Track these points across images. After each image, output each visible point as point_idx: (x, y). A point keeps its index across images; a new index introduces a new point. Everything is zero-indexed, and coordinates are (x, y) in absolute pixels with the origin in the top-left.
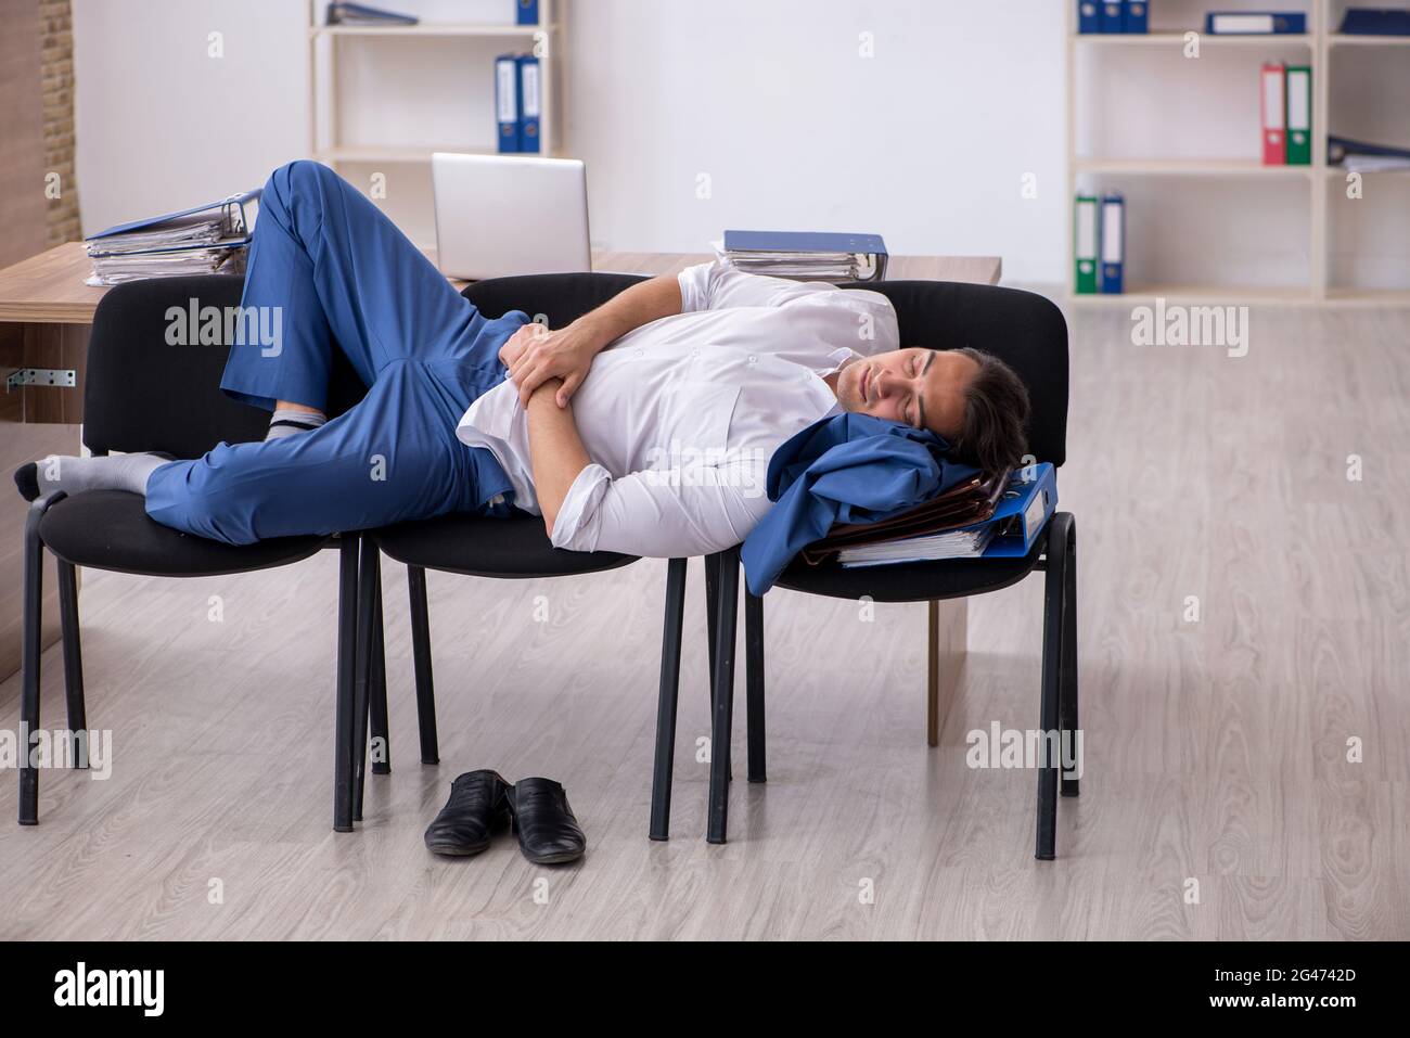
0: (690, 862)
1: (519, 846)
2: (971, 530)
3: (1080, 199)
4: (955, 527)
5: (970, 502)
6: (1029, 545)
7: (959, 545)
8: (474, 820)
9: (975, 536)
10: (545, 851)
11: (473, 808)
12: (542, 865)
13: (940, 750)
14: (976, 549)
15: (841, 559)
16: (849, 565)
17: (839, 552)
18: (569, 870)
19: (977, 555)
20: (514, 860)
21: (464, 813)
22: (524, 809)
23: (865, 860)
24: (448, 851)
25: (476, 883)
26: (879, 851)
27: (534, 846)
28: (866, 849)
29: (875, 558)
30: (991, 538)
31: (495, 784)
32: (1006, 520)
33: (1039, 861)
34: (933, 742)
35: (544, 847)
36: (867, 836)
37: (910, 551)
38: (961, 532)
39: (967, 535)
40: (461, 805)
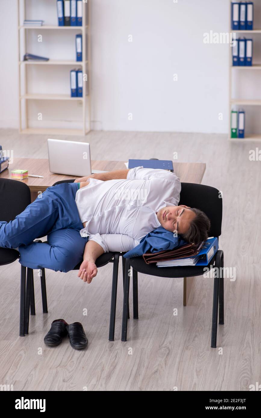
0: (117, 348)
1: (69, 343)
2: (192, 258)
3: (233, 112)
4: (188, 257)
5: (191, 250)
6: (208, 262)
7: (189, 262)
8: (57, 335)
9: (194, 260)
10: (77, 346)
11: (57, 332)
13: (187, 307)
14: (194, 263)
15: (157, 265)
16: (159, 267)
18: (83, 350)
19: (194, 265)
20: (68, 347)
21: (55, 333)
22: (71, 332)
23: (164, 347)
24: (50, 345)
25: (57, 356)
26: (168, 344)
27: (74, 344)
28: (165, 343)
29: (167, 265)
30: (199, 260)
31: (63, 325)
32: (203, 255)
33: (212, 348)
34: (185, 305)
35: (76, 345)
36: (165, 338)
37: (175, 263)
38: (190, 259)
39: (191, 259)
40: (54, 330)
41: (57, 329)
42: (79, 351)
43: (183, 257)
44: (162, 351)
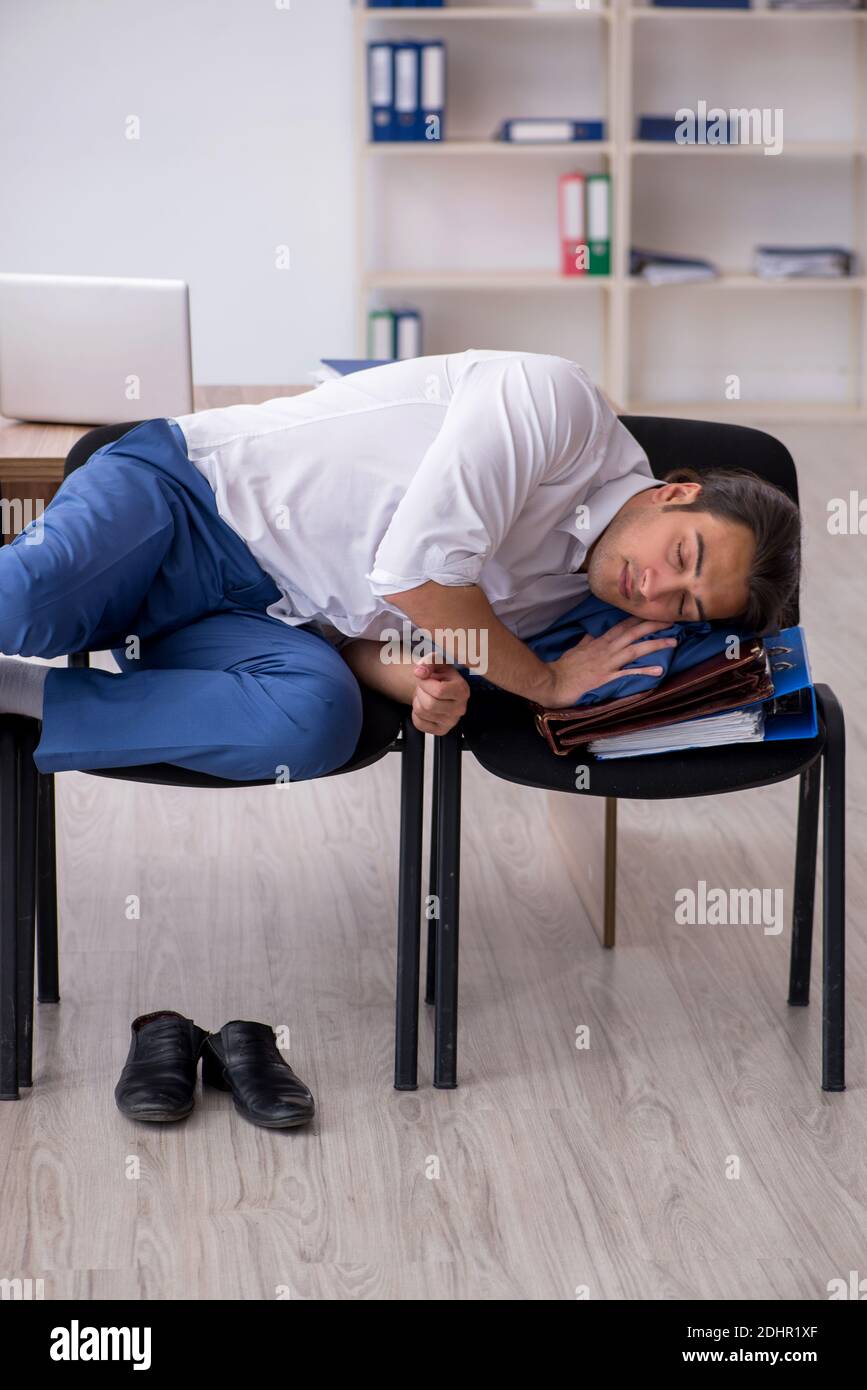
2: (748, 709)
4: (735, 705)
5: (749, 675)
7: (738, 728)
9: (755, 717)
11: (167, 1063)
12: (272, 1129)
14: (757, 732)
15: (593, 749)
16: (605, 757)
17: (591, 742)
19: (759, 738)
21: (161, 1069)
22: (234, 1061)
23: (640, 1102)
24: (158, 1118)
28: (632, 1088)
37: (678, 737)
38: (740, 713)
39: (748, 714)
40: (155, 1059)
41: (166, 1051)
42: (290, 1138)
43: (714, 710)
44: (640, 1114)
